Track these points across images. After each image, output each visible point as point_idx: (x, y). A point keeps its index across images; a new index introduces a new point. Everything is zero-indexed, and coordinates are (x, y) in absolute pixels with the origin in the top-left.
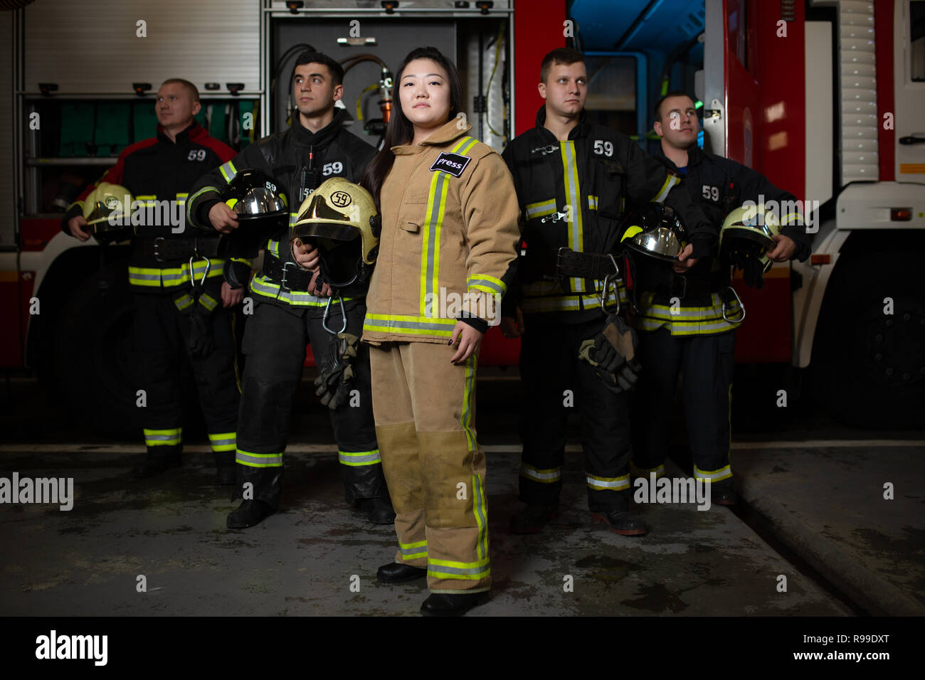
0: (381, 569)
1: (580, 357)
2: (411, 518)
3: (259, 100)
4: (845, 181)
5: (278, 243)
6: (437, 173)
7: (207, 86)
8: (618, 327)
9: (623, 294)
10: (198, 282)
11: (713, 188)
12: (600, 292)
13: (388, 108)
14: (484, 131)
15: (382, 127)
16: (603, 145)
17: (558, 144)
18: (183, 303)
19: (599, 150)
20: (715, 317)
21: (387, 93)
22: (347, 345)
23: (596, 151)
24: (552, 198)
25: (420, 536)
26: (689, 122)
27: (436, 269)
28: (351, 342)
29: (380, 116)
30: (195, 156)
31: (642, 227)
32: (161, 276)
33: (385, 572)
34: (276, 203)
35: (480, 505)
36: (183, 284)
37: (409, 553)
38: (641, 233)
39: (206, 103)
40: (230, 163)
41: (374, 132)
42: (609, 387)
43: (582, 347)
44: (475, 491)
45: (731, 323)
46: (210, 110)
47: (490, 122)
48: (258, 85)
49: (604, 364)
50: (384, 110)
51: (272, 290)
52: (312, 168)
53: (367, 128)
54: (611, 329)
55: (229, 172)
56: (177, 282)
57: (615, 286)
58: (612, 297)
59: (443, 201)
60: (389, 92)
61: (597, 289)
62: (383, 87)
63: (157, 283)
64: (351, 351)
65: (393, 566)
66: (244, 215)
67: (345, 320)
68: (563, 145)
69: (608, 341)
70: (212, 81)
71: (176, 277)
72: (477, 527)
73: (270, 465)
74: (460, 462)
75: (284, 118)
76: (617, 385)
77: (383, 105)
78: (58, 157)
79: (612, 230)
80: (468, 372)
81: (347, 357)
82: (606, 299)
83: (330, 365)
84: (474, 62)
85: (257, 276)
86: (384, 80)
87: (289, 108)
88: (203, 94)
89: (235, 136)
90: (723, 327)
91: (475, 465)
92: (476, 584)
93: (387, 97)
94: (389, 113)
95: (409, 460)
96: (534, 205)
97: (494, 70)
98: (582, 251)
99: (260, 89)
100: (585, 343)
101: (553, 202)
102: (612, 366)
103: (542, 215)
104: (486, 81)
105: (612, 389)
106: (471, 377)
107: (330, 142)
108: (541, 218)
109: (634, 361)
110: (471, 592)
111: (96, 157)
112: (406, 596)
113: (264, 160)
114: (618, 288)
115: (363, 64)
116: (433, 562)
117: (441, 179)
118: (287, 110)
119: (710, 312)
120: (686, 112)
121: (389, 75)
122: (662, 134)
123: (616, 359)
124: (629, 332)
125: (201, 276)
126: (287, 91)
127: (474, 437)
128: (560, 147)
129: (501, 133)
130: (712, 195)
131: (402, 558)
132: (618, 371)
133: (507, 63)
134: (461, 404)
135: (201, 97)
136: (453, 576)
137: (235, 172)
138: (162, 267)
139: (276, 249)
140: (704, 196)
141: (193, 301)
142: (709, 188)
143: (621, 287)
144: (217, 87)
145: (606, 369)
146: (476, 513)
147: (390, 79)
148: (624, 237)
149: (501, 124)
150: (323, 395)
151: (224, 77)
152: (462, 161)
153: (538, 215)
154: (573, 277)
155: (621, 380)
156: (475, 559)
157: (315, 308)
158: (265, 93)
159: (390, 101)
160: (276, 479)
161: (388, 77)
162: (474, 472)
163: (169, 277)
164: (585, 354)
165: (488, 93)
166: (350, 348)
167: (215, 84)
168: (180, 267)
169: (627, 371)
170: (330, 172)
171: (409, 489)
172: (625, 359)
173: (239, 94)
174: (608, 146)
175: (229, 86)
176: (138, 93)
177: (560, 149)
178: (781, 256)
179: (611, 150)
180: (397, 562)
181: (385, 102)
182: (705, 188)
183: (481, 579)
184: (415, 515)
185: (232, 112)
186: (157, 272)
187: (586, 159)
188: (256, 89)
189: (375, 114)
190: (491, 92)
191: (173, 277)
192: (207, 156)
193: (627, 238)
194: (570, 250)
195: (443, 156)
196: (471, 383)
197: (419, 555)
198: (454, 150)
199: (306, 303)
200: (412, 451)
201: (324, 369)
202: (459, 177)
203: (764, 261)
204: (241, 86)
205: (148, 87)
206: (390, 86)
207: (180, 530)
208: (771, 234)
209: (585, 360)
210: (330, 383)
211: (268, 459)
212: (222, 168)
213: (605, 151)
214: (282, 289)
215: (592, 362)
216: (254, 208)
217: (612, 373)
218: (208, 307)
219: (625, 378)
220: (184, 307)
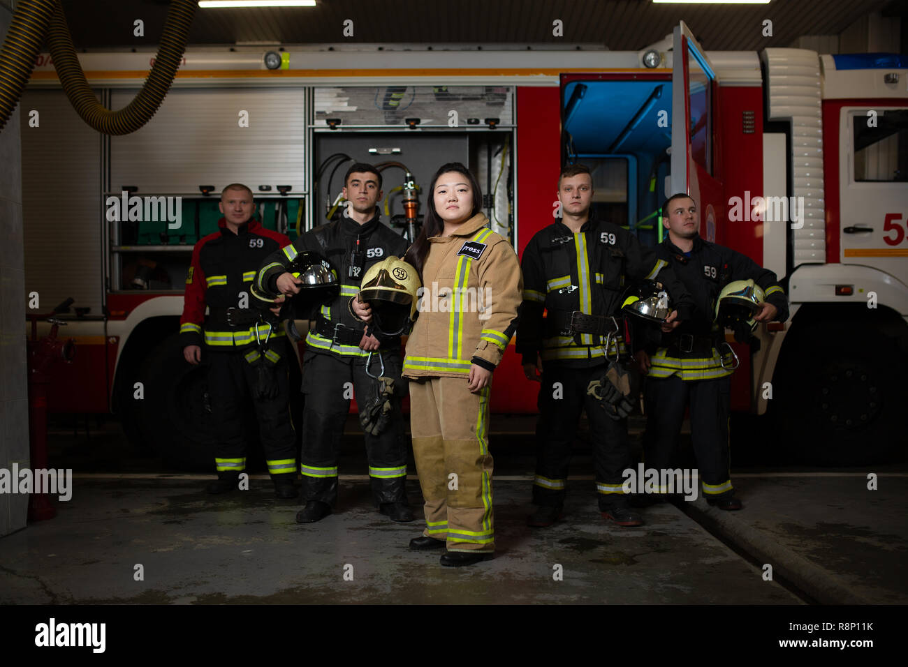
0: (412, 541)
1: (588, 393)
2: (437, 504)
3: (304, 199)
4: (796, 263)
5: (329, 308)
6: (462, 257)
7: (261, 188)
8: (618, 371)
9: (622, 347)
10: (263, 341)
11: (713, 268)
12: (604, 345)
13: (410, 206)
14: (492, 224)
15: (405, 222)
16: (608, 236)
17: (572, 235)
18: (252, 357)
19: (604, 239)
20: (715, 366)
21: (409, 194)
22: (386, 385)
23: (602, 240)
24: (567, 275)
25: (443, 516)
26: (691, 218)
27: (461, 325)
28: (389, 383)
29: (403, 212)
30: (255, 244)
31: (638, 297)
32: (233, 338)
33: (416, 542)
34: (329, 276)
35: (487, 493)
36: (252, 343)
37: (433, 528)
38: (637, 301)
39: (259, 201)
40: (291, 246)
41: (398, 225)
42: (610, 416)
43: (589, 386)
44: (484, 483)
45: (727, 370)
46: (263, 207)
47: (497, 216)
48: (303, 187)
49: (607, 398)
50: (406, 208)
51: (326, 344)
52: (359, 251)
53: (393, 222)
54: (612, 372)
55: (291, 253)
56: (247, 342)
57: (615, 341)
58: (614, 350)
59: (467, 277)
60: (411, 193)
61: (602, 343)
62: (406, 188)
63: (231, 343)
64: (389, 389)
65: (422, 539)
66: (304, 286)
67: (383, 368)
68: (576, 236)
69: (610, 382)
70: (264, 184)
71: (246, 338)
72: (484, 508)
73: (328, 476)
74: (474, 462)
75: (323, 213)
76: (617, 414)
77: (406, 204)
78: (136, 244)
79: (614, 298)
80: (482, 399)
81: (386, 394)
82: (609, 350)
83: (372, 401)
84: (483, 166)
85: (312, 334)
86: (407, 183)
87: (329, 205)
88: (256, 194)
89: (283, 228)
90: (722, 373)
91: (485, 465)
92: (481, 547)
93: (409, 197)
94: (410, 211)
95: (436, 463)
96: (553, 280)
97: (501, 174)
98: (590, 314)
99: (305, 190)
100: (592, 383)
101: (568, 278)
102: (613, 399)
103: (560, 287)
104: (494, 183)
105: (613, 417)
106: (484, 403)
107: (371, 233)
108: (559, 290)
109: (629, 395)
110: (481, 552)
111: (168, 245)
112: (431, 556)
113: (319, 244)
114: (618, 343)
115: (390, 169)
116: (452, 531)
117: (465, 262)
118: (327, 207)
119: (712, 362)
120: (689, 210)
121: (412, 178)
122: (669, 227)
123: (615, 395)
124: (626, 375)
125: (265, 337)
126: (326, 192)
127: (486, 445)
128: (574, 237)
129: (507, 225)
130: (711, 274)
131: (428, 532)
132: (618, 404)
133: (511, 168)
134: (476, 421)
135: (255, 196)
136: (466, 540)
137: (296, 253)
138: (233, 330)
139: (329, 312)
140: (706, 274)
141: (259, 356)
142: (709, 268)
143: (621, 342)
144: (269, 188)
145: (608, 402)
146: (484, 498)
147: (412, 182)
148: (624, 304)
149: (507, 218)
150: (367, 424)
151: (275, 180)
152: (480, 247)
153: (556, 288)
154: (584, 333)
155: (620, 410)
156: (481, 529)
157: (359, 357)
158: (309, 194)
159: (411, 201)
160: (333, 486)
161: (410, 180)
162: (485, 470)
163: (240, 338)
164: (592, 391)
165: (495, 193)
166: (388, 387)
167: (267, 186)
168: (248, 330)
169: (624, 404)
170: (373, 255)
171: (436, 484)
172: (623, 394)
173: (287, 195)
174: (612, 237)
175: (279, 187)
176: (204, 194)
177: (574, 239)
178: (767, 318)
179: (614, 240)
180: (425, 536)
181: (408, 201)
182: (706, 267)
183: (486, 544)
184: (440, 502)
185: (281, 207)
186: (230, 334)
187: (595, 248)
188: (301, 190)
189: (399, 211)
190: (498, 191)
191: (243, 338)
192: (264, 243)
193: (627, 305)
194: (581, 313)
195: (467, 244)
196: (483, 407)
197: (441, 531)
198: (475, 239)
199: (352, 353)
200: (439, 457)
201: (368, 404)
202: (478, 260)
203: (751, 323)
204: (289, 188)
205: (212, 188)
206: (413, 188)
207: (254, 523)
208: (758, 302)
209: (592, 396)
210: (373, 414)
211: (327, 471)
212: (285, 250)
213: (609, 240)
214: (333, 344)
215: (597, 397)
216: (312, 280)
217: (613, 404)
218: (272, 360)
219: (623, 409)
220: (253, 360)
